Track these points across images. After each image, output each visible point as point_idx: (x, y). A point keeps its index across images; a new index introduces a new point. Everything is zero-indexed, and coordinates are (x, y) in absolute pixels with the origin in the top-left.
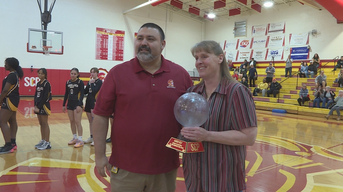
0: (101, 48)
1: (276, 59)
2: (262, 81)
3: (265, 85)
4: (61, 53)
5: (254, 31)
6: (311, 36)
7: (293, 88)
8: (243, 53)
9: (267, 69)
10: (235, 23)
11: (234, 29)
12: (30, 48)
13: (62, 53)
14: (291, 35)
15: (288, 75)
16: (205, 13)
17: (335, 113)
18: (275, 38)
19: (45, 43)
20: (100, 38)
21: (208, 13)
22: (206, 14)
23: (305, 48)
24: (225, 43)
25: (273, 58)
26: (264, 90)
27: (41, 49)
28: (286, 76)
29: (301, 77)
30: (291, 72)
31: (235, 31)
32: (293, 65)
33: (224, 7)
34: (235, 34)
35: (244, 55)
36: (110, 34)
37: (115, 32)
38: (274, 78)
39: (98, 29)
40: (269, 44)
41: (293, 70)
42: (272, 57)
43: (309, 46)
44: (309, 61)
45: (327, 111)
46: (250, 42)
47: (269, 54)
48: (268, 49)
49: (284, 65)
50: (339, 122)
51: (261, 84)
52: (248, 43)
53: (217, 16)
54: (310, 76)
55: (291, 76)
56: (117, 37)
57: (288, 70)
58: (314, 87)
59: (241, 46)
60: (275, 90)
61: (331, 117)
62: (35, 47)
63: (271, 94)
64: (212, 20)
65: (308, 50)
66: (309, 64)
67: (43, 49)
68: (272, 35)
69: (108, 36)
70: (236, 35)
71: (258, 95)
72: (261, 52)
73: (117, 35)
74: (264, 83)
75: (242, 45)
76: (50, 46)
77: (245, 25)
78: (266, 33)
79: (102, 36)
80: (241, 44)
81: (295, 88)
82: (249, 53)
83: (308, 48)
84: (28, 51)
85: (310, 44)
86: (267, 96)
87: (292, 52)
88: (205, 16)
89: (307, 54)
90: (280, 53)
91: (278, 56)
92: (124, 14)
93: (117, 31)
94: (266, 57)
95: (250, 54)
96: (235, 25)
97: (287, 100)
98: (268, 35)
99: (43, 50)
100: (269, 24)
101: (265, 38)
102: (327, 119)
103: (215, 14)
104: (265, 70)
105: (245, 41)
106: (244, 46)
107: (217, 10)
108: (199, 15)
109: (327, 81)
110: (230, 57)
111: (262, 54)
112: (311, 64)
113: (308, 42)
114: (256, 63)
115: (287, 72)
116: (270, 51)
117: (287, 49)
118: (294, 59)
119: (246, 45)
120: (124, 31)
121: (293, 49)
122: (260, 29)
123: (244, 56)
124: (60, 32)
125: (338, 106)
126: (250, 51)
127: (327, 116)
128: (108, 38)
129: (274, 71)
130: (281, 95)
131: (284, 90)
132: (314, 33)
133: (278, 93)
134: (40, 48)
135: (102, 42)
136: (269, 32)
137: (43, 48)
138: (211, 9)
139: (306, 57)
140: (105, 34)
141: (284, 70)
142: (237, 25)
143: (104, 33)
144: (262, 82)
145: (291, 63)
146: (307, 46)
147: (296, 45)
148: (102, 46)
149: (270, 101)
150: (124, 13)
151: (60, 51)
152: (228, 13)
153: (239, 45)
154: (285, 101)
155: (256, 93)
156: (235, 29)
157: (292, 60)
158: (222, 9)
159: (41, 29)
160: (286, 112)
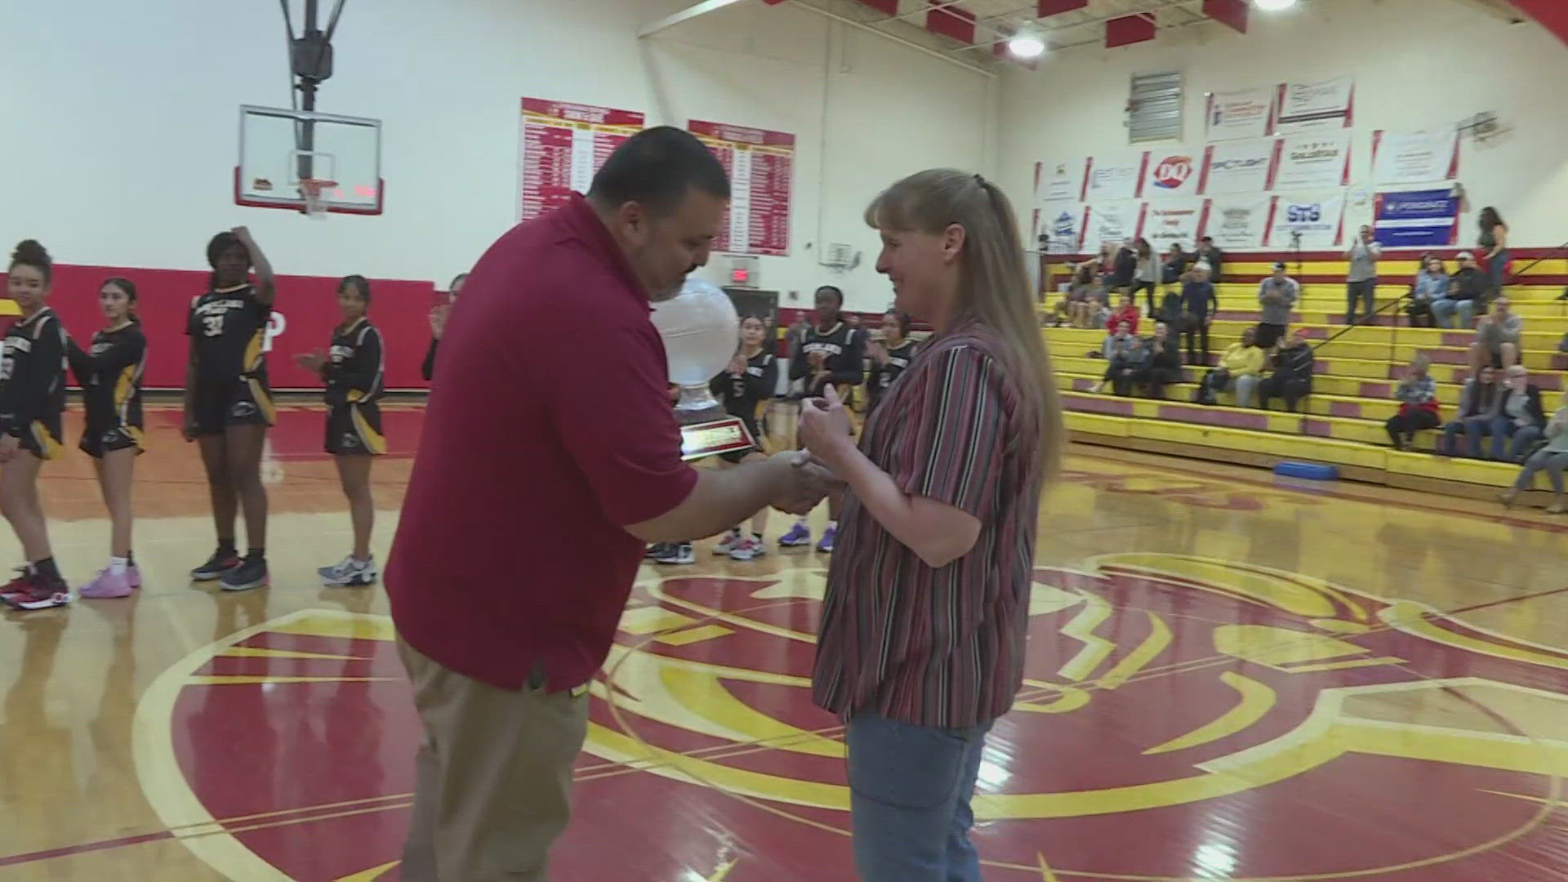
0: (540, 189)
1: (1308, 244)
2: (1234, 340)
3: (1251, 355)
4: (374, 208)
5: (1217, 114)
6: (1467, 143)
7: (1377, 373)
8: (1166, 213)
9: (1264, 287)
10: (1134, 79)
11: (1126, 105)
12: (248, 189)
13: (378, 211)
14: (1377, 133)
15: (1360, 316)
16: (999, 34)
17: (1542, 481)
18: (1310, 150)
19: (305, 168)
20: (536, 144)
21: (1011, 32)
22: (1005, 38)
23: (1441, 195)
24: (1088, 167)
25: (1296, 237)
26: (1244, 378)
27: (292, 194)
28: (1350, 319)
29: (1415, 324)
30: (1370, 300)
31: (1132, 116)
32: (1384, 268)
33: (1085, 9)
34: (1132, 130)
35: (1169, 223)
36: (580, 127)
37: (599, 118)
38: (1294, 327)
39: (532, 105)
40: (1280, 177)
41: (1382, 292)
42: (1293, 233)
43: (1458, 185)
44: (1451, 255)
45: (1506, 474)
46: (1197, 166)
47: (1280, 219)
48: (1275, 199)
49: (1341, 268)
50: (1555, 519)
51: (1232, 350)
52: (1189, 171)
53: (1053, 46)
54: (1457, 320)
55: (1370, 320)
56: (610, 137)
57: (1361, 290)
58: (1468, 371)
59: (1157, 184)
60: (1290, 382)
61: (1525, 497)
62: (265, 182)
63: (1276, 394)
64: (1032, 65)
65: (1452, 203)
66: (1452, 267)
67: (299, 191)
68: (1296, 136)
69: (569, 133)
70: (1135, 135)
71: (1219, 401)
72: (1246, 212)
73: (612, 130)
74: (1247, 347)
75: (1163, 178)
76: (327, 179)
77: (1175, 90)
78: (1270, 125)
79: (544, 133)
80: (1157, 174)
81: (1384, 372)
82: (1189, 212)
83: (1453, 194)
84: (240, 201)
85: (1462, 176)
86: (1255, 401)
87: (1381, 214)
88: (1000, 49)
89: (1449, 221)
90: (1329, 218)
91: (1318, 227)
92: (641, 37)
93: (612, 110)
94: (1266, 236)
95: (1195, 218)
96: (1134, 88)
97: (1343, 425)
98: (1277, 135)
99: (297, 196)
100: (1283, 87)
101: (1265, 150)
102: (1508, 504)
103: (1043, 40)
104: (1255, 290)
105: (1173, 161)
106: (1173, 184)
107: (1051, 21)
108: (971, 43)
109: (1524, 342)
110: (1112, 233)
111: (1248, 219)
112: (1461, 266)
113: (1453, 169)
114: (1219, 258)
115: (1352, 301)
116: (1283, 206)
117: (1360, 199)
118: (1385, 245)
119: (1180, 178)
120: (642, 114)
121: (1388, 198)
122: (1243, 110)
123: (1171, 229)
124: (365, 119)
125: (1555, 453)
126: (1197, 204)
127: (1506, 496)
128: (569, 144)
129: (1290, 296)
130: (1320, 401)
131: (1337, 380)
132: (1484, 126)
133: (1306, 390)
134: (286, 187)
135: (546, 162)
136: (1282, 120)
137: (302, 187)
138: (1026, 19)
139: (1445, 235)
140: (560, 124)
141: (1341, 291)
142: (1139, 90)
143: (552, 122)
144: (1239, 344)
145: (1372, 259)
146: (1448, 185)
147: (1399, 180)
148: (547, 176)
149: (1269, 428)
150: (644, 31)
151: (370, 200)
152: (1103, 32)
153: (1150, 178)
154: (1333, 428)
155: (1212, 391)
156: (1133, 106)
157: (1375, 248)
158: (1073, 16)
159: (291, 108)
160: (1334, 474)
